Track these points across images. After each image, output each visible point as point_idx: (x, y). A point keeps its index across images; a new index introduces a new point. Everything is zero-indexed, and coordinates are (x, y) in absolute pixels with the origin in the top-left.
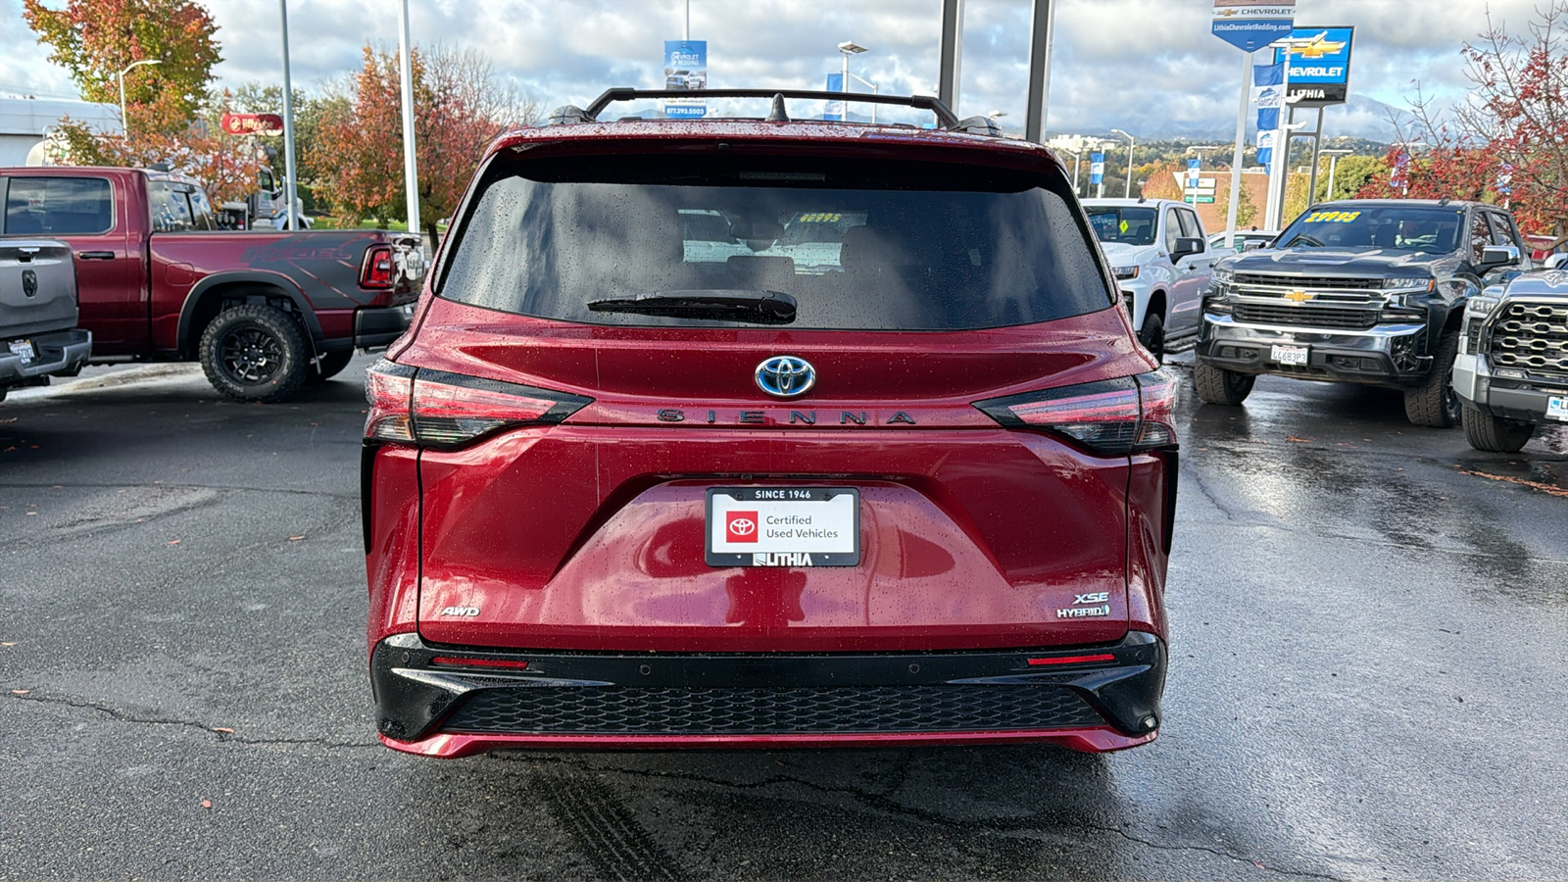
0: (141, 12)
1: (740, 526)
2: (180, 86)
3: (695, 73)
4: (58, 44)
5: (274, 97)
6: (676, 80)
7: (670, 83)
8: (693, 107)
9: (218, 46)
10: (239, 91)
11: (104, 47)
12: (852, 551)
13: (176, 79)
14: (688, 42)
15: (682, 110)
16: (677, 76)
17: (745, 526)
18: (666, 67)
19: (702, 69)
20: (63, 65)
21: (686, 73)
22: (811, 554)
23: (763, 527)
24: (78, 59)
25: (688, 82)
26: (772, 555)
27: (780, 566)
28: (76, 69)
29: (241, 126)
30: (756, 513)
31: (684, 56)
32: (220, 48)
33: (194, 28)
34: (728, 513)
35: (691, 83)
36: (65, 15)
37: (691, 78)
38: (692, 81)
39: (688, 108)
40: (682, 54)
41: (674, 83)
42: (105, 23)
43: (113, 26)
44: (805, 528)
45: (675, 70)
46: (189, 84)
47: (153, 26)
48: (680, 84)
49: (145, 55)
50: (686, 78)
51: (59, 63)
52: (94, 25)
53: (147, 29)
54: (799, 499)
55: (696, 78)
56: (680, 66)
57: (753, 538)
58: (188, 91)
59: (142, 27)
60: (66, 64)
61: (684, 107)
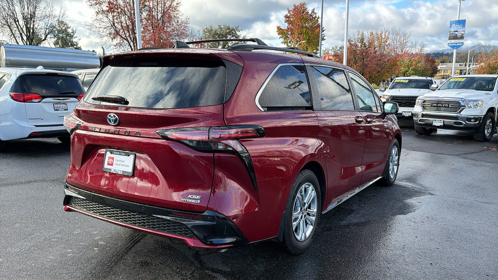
0: (305, 27)
1: (110, 161)
2: (312, 48)
3: (460, 31)
4: (284, 38)
5: (342, 49)
6: (453, 34)
7: (451, 35)
8: (458, 43)
9: (324, 35)
10: (332, 48)
11: (294, 38)
12: (131, 172)
13: (311, 46)
14: (459, 20)
15: (454, 44)
16: (453, 33)
17: (111, 161)
18: (449, 30)
19: (463, 30)
20: (285, 44)
21: (457, 31)
22: (123, 171)
23: (115, 162)
24: (288, 42)
25: (457, 34)
26: (115, 170)
27: (116, 173)
28: (288, 45)
29: (328, 58)
30: (114, 158)
31: (457, 25)
32: (325, 36)
33: (318, 31)
34: (109, 157)
35: (458, 35)
36: (286, 30)
37: (459, 33)
38: (459, 34)
39: (456, 43)
40: (456, 25)
41: (453, 35)
42: (295, 31)
43: (297, 32)
44: (123, 163)
45: (453, 30)
46: (315, 47)
47: (307, 31)
48: (454, 35)
49: (304, 40)
50: (456, 33)
51: (284, 43)
52: (292, 32)
53: (305, 32)
54: (122, 155)
55: (461, 33)
56: (455, 29)
57: (112, 165)
58: (314, 49)
59: (304, 32)
60: (286, 44)
61: (455, 43)
